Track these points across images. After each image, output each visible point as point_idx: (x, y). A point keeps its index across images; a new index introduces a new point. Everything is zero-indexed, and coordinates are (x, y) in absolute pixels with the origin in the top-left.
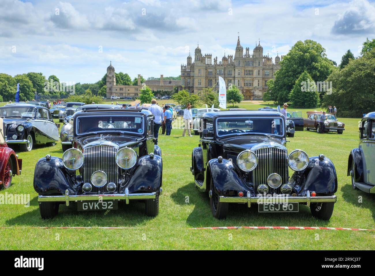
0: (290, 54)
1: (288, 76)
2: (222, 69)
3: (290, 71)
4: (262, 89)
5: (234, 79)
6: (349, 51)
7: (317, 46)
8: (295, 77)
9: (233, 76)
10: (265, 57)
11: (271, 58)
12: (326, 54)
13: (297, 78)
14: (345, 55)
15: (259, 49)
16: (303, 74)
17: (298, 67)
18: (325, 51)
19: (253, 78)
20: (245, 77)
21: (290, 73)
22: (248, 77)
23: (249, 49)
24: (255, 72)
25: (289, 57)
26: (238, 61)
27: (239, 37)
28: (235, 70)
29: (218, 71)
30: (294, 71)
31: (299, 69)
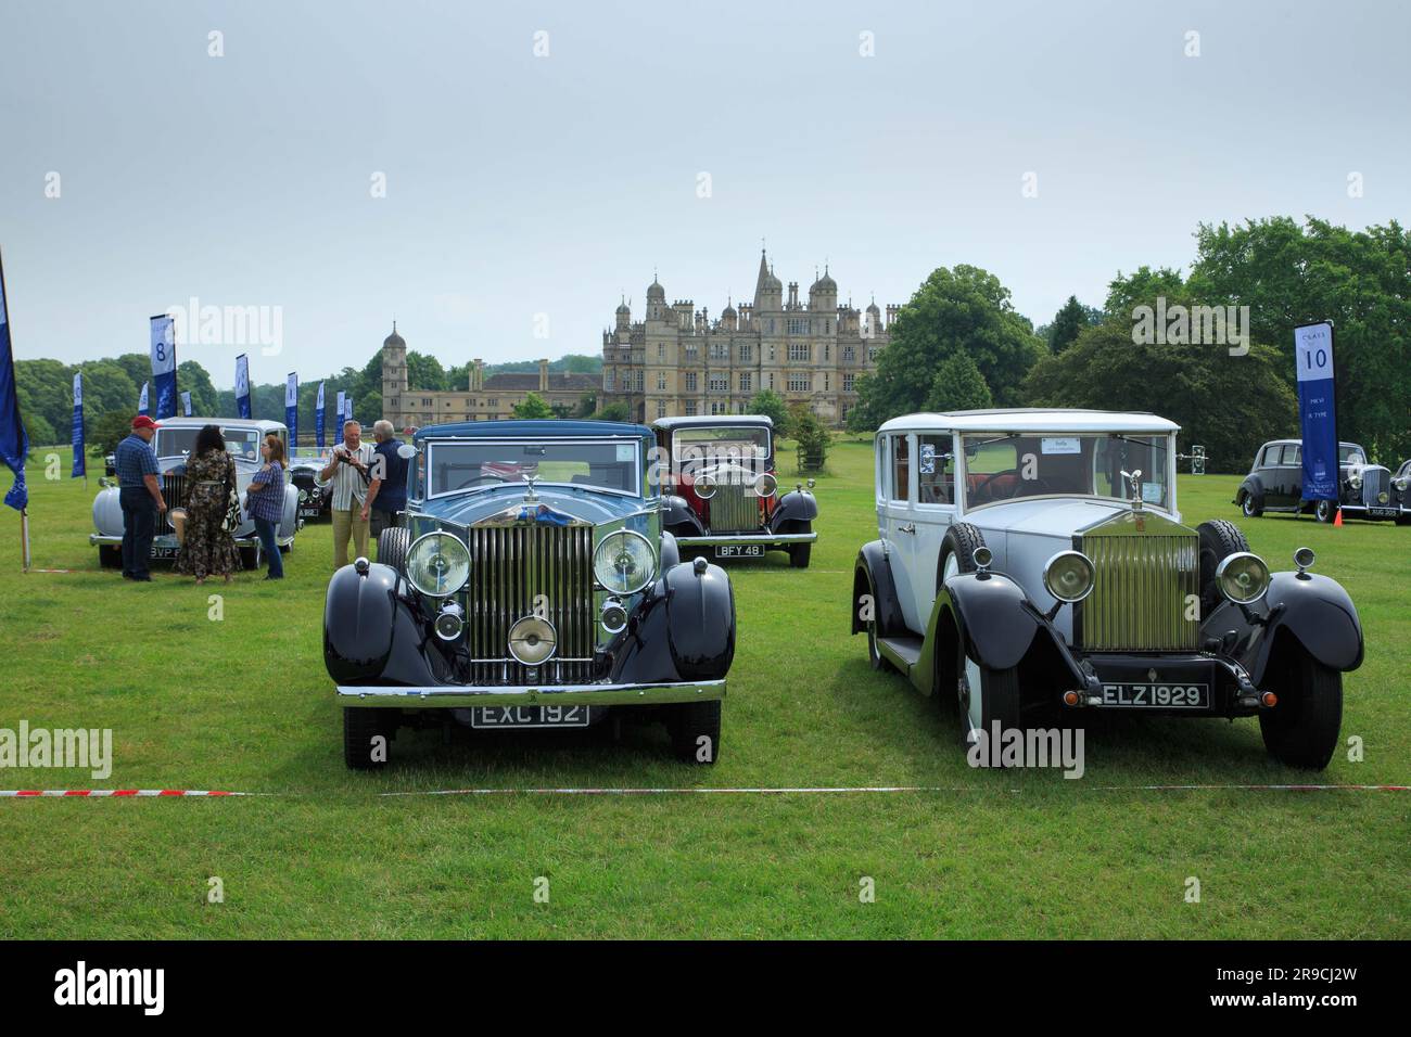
0: (914, 304)
1: (912, 364)
2: (725, 342)
3: (917, 352)
4: (835, 399)
5: (759, 371)
6: (1073, 300)
7: (989, 283)
8: (934, 367)
9: (755, 361)
10: (841, 309)
11: (858, 310)
12: (1012, 304)
13: (939, 369)
14: (1063, 308)
15: (824, 288)
16: (954, 357)
17: (940, 339)
18: (1010, 297)
19: (812, 368)
20: (789, 366)
21: (919, 356)
22: (795, 366)
23: (796, 286)
24: (817, 351)
25: (914, 311)
26: (769, 320)
27: (764, 251)
28: (759, 345)
29: (713, 348)
30: (930, 350)
31: (942, 344)
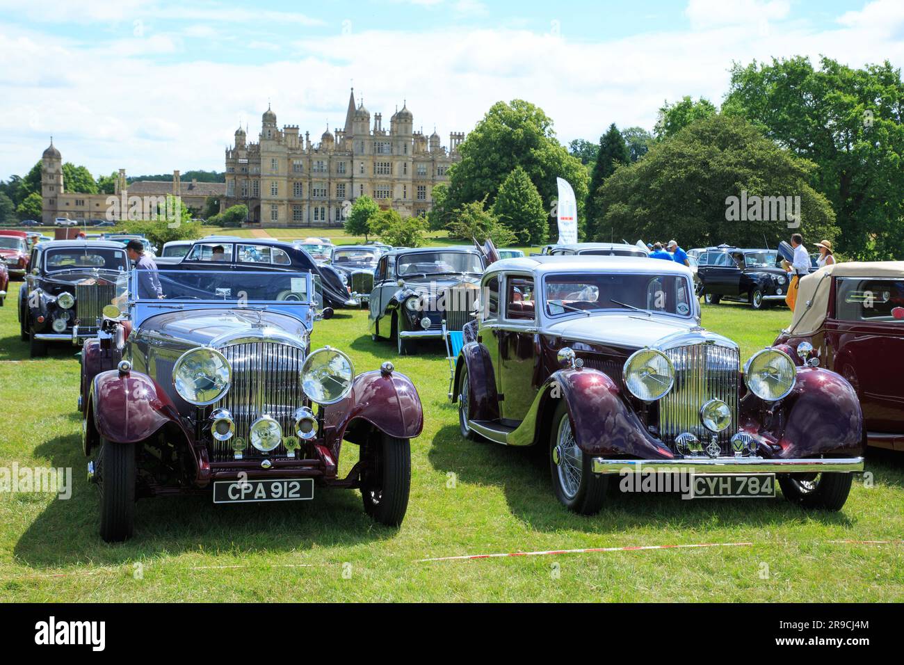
0: (481, 130)
1: (480, 176)
2: (325, 159)
3: (483, 167)
4: (411, 204)
5: (352, 182)
6: (613, 127)
7: (537, 114)
8: (497, 179)
9: (348, 174)
10: (415, 135)
12: (554, 131)
13: (502, 181)
14: (606, 133)
15: (403, 118)
16: (514, 172)
17: (501, 158)
18: (553, 124)
19: (393, 180)
20: (375, 178)
21: (485, 170)
22: (380, 178)
23: (380, 116)
24: (397, 167)
25: (481, 135)
26: (360, 142)
27: (352, 89)
28: (352, 162)
29: (315, 163)
30: (493, 166)
31: (503, 162)
